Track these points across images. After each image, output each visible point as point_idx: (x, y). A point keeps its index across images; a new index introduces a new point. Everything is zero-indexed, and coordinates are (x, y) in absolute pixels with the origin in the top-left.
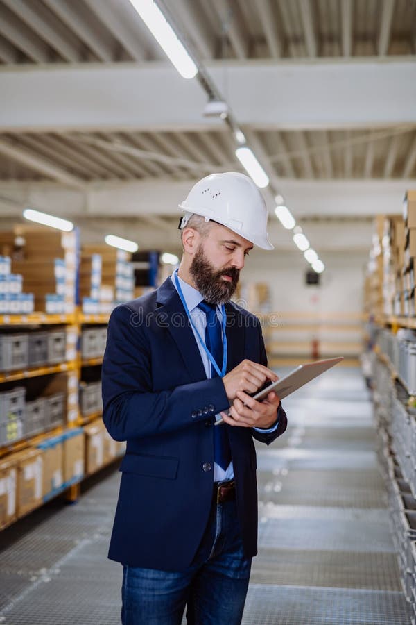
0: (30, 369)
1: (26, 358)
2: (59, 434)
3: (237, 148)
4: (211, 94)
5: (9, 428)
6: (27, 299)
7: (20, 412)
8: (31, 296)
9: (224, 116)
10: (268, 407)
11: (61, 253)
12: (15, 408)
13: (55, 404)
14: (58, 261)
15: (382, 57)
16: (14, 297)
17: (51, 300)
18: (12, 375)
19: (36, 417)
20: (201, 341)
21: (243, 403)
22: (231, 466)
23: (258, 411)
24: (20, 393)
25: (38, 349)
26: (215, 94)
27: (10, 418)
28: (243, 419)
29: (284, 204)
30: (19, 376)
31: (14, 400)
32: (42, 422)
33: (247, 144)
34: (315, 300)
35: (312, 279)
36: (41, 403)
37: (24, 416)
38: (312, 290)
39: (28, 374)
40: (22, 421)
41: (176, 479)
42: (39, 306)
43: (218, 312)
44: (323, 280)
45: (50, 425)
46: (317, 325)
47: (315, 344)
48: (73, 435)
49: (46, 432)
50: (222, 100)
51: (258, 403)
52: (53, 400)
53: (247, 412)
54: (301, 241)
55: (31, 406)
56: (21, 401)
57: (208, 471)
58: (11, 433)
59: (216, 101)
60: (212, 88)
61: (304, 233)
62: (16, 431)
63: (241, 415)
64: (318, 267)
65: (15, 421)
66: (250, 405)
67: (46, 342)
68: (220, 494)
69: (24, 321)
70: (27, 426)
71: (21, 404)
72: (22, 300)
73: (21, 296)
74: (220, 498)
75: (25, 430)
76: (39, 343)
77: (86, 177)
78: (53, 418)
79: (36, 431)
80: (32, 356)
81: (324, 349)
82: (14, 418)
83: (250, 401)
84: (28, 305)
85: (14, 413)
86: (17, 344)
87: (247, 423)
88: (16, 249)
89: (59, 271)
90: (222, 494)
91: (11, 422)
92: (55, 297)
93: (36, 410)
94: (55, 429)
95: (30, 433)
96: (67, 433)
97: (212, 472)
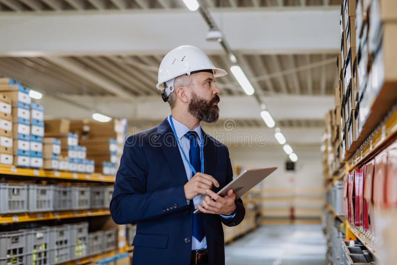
0: (91, 210)
1: (89, 203)
2: (112, 256)
3: (231, 66)
4: (211, 25)
5: (77, 248)
6: (90, 164)
7: (84, 238)
8: (93, 162)
9: (220, 40)
10: (228, 200)
11: (114, 135)
12: (81, 235)
13: (110, 235)
14: (111, 140)
15: (326, 6)
16: (80, 161)
17: (107, 166)
18: (79, 213)
19: (95, 243)
20: (185, 157)
21: (210, 197)
22: (205, 239)
23: (221, 202)
24: (85, 226)
25: (97, 197)
26: (213, 25)
27: (77, 242)
28: (211, 208)
29: (266, 110)
30: (84, 215)
31: (80, 230)
32: (101, 246)
33: (238, 63)
34: (292, 180)
35: (290, 166)
36: (99, 234)
37: (87, 241)
38: (290, 174)
39: (90, 214)
40: (86, 244)
41: (166, 248)
42: (98, 169)
43: (198, 139)
44: (297, 167)
45: (106, 249)
46: (293, 197)
47: (292, 210)
48: (122, 257)
49: (103, 253)
50: (218, 30)
51: (220, 197)
52: (108, 233)
53: (213, 203)
54: (280, 138)
55: (92, 236)
56: (85, 231)
57: (188, 243)
58: (78, 252)
59: (215, 30)
60: (211, 21)
61: (281, 132)
62: (82, 251)
63: (209, 205)
64: (294, 158)
65: (81, 244)
66: (215, 199)
67: (103, 193)
68: (198, 257)
69: (88, 178)
70: (89, 248)
71: (85, 233)
72: (86, 164)
73: (85, 161)
74: (198, 259)
75: (88, 250)
76: (98, 193)
77: (135, 94)
78: (109, 245)
79: (95, 252)
80: (93, 202)
81: (298, 213)
82: (80, 242)
83: (215, 196)
84: (90, 168)
85: (80, 239)
86: (82, 193)
87: (214, 212)
88: (84, 133)
89: (113, 147)
90: (199, 257)
91: (78, 245)
92: (109, 164)
93: (96, 238)
94: (109, 252)
95: (92, 253)
96: (118, 255)
97: (190, 243)
